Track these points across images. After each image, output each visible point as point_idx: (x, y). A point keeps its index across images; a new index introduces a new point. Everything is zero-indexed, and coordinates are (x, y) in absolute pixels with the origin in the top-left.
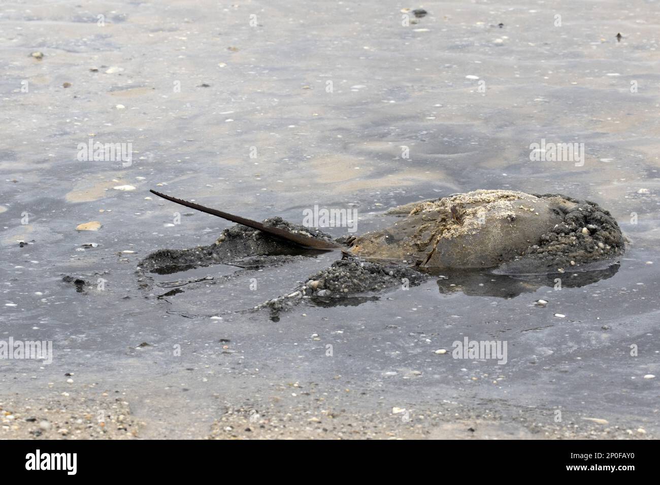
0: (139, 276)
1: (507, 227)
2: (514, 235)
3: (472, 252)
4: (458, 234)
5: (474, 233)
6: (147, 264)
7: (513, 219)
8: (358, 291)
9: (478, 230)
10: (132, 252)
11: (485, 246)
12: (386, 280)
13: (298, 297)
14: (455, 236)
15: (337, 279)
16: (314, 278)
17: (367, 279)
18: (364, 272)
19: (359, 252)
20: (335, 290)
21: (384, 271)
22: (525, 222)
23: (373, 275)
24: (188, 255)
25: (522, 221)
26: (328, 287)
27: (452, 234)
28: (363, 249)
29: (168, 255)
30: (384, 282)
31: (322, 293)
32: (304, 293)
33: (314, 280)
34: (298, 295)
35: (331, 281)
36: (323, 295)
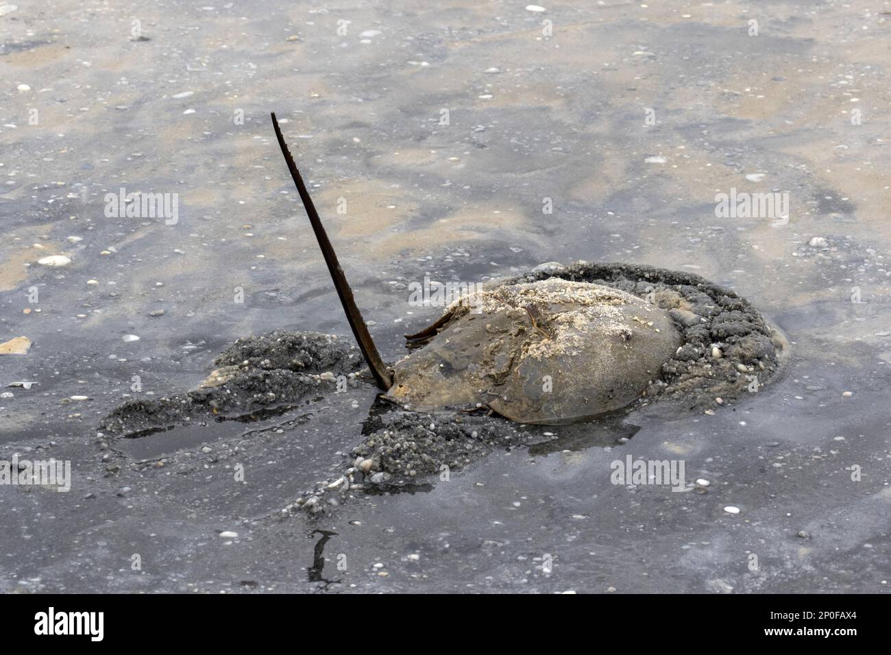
0: (102, 450)
1: (621, 348)
2: (629, 361)
3: (571, 382)
4: (551, 353)
5: (574, 353)
6: (111, 425)
7: (628, 338)
8: (431, 472)
9: (580, 349)
10: (85, 397)
11: (590, 375)
12: (470, 450)
13: (344, 487)
14: (547, 356)
15: (398, 455)
16: (365, 453)
17: (442, 450)
18: (437, 440)
19: (406, 394)
20: (397, 473)
21: (463, 432)
22: (644, 342)
23: (449, 443)
24: (171, 407)
25: (639, 340)
26: (387, 468)
27: (543, 353)
28: (410, 390)
29: (141, 409)
30: (466, 454)
31: (377, 477)
32: (352, 479)
33: (365, 456)
34: (343, 483)
35: (391, 459)
36: (379, 481)
